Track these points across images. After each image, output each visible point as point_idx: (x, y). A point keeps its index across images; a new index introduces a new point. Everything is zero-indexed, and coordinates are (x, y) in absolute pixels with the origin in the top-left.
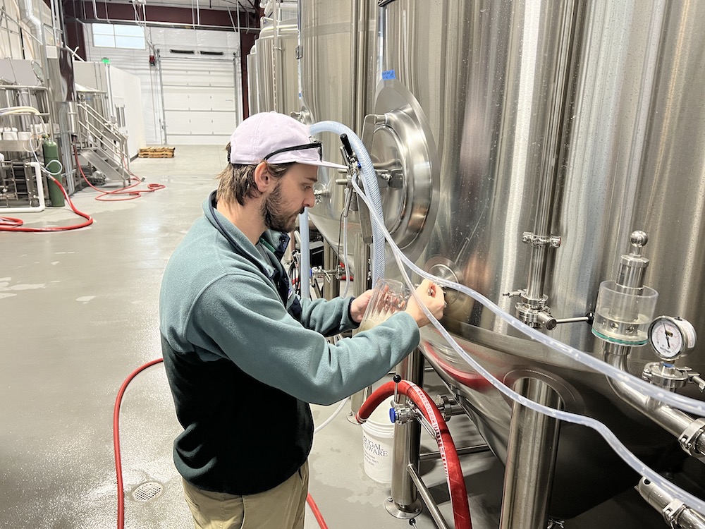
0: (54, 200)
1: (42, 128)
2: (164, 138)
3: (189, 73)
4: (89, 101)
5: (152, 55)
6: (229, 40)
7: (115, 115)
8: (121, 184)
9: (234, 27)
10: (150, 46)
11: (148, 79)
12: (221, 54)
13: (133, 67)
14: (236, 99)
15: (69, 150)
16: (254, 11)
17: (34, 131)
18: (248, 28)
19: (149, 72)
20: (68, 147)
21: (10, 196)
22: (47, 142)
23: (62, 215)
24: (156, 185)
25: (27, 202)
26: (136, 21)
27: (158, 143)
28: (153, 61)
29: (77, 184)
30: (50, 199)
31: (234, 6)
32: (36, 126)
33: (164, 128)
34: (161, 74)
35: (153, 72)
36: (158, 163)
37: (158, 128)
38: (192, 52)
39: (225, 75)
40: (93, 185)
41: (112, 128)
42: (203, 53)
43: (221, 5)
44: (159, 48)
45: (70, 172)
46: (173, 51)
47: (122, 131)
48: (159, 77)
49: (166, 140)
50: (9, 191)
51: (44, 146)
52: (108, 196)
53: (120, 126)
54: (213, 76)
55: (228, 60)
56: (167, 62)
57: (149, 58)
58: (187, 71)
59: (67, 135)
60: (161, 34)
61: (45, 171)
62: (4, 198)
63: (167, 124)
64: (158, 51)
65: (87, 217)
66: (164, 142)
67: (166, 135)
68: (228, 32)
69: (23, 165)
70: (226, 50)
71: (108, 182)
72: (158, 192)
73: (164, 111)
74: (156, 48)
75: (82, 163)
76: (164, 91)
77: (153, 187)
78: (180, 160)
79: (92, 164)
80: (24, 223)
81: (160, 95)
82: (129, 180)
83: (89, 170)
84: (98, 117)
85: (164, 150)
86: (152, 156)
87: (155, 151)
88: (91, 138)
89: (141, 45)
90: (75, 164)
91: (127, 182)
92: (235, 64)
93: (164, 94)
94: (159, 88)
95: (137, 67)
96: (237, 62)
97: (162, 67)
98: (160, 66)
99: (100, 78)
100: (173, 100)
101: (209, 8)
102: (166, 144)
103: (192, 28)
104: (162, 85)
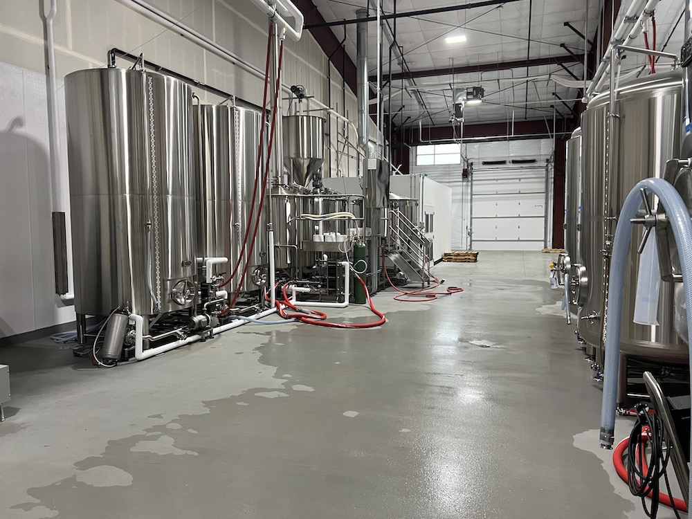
0: (357, 299)
1: (354, 231)
2: (469, 244)
3: (499, 181)
4: (402, 208)
5: (466, 168)
6: (543, 148)
7: (424, 221)
8: (420, 285)
9: (550, 134)
10: (464, 160)
11: (460, 190)
12: (533, 161)
13: (448, 181)
14: (547, 204)
15: (377, 251)
16: (572, 117)
17: (349, 234)
18: (564, 133)
19: (461, 183)
20: (377, 249)
21: (322, 291)
22: (357, 244)
23: (361, 312)
24: (455, 288)
25: (334, 298)
26: (454, 140)
27: (463, 247)
28: (466, 174)
29: (380, 283)
30: (354, 296)
31: (550, 114)
32: (351, 229)
33: (470, 234)
34: (472, 185)
35: (464, 183)
36: (460, 267)
37: (465, 235)
38: (503, 162)
40: (396, 285)
41: (419, 234)
42: (514, 162)
43: (536, 116)
44: (472, 161)
45: (375, 271)
46: (485, 163)
47: (428, 236)
48: (469, 188)
49: (471, 245)
50: (323, 286)
51: (356, 247)
52: (406, 296)
53: (427, 231)
54: (523, 183)
55: (540, 167)
56: (479, 173)
57: (462, 172)
58: (497, 180)
59: (377, 238)
60: (475, 148)
61: (352, 269)
62: (318, 293)
63: (473, 231)
64: (472, 164)
65: (380, 316)
66: (469, 248)
67: (471, 241)
68: (542, 140)
69: (335, 264)
70: (539, 157)
71: (409, 283)
72: (455, 296)
73: (471, 218)
74: (470, 161)
75: (387, 265)
76: (473, 200)
77: (452, 290)
78: (482, 265)
79: (398, 267)
80: (328, 318)
81: (469, 204)
82: (429, 282)
83: (393, 271)
84: (408, 223)
85: (467, 254)
86: (456, 261)
87: (458, 255)
88: (398, 241)
89: (456, 160)
90: (381, 265)
91: (426, 284)
92: (547, 170)
93: (473, 203)
94: (469, 197)
95: (451, 180)
96: (550, 168)
97: (474, 179)
98: (472, 177)
99: (415, 188)
100: (481, 208)
101: (524, 120)
102: (470, 249)
103: (505, 139)
104: (472, 195)
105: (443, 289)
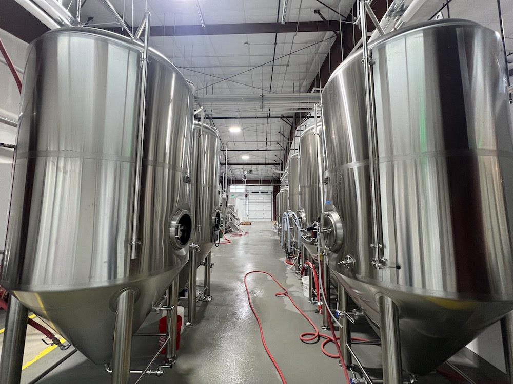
4: (231, 208)
5: (246, 193)
6: (270, 188)
7: (236, 212)
8: (237, 232)
9: (272, 185)
10: (246, 191)
11: (244, 201)
12: (267, 192)
13: (240, 198)
16: (278, 181)
19: (245, 198)
20: (225, 221)
23: (223, 240)
26: (243, 184)
27: (246, 221)
29: (226, 232)
31: (272, 179)
33: (248, 216)
36: (247, 227)
37: (246, 216)
38: (258, 192)
39: (268, 199)
40: (230, 232)
42: (261, 192)
43: (268, 179)
46: (253, 192)
47: (237, 216)
48: (248, 200)
49: (248, 219)
52: (234, 235)
53: (237, 214)
54: (264, 199)
55: (269, 194)
56: (251, 196)
57: (245, 195)
58: (256, 198)
60: (250, 188)
63: (249, 214)
64: (248, 192)
65: (228, 240)
68: (270, 186)
70: (269, 191)
71: (233, 231)
72: (247, 234)
73: (248, 210)
78: (253, 226)
79: (229, 226)
81: (248, 206)
82: (239, 231)
83: (228, 228)
84: (232, 212)
85: (248, 223)
86: (245, 225)
87: (245, 223)
89: (243, 191)
92: (271, 195)
94: (248, 203)
95: (242, 198)
98: (248, 197)
100: (251, 207)
101: (264, 180)
102: (248, 221)
103: (259, 185)
105: (244, 233)
